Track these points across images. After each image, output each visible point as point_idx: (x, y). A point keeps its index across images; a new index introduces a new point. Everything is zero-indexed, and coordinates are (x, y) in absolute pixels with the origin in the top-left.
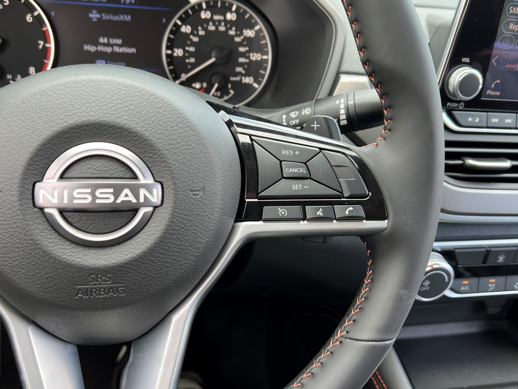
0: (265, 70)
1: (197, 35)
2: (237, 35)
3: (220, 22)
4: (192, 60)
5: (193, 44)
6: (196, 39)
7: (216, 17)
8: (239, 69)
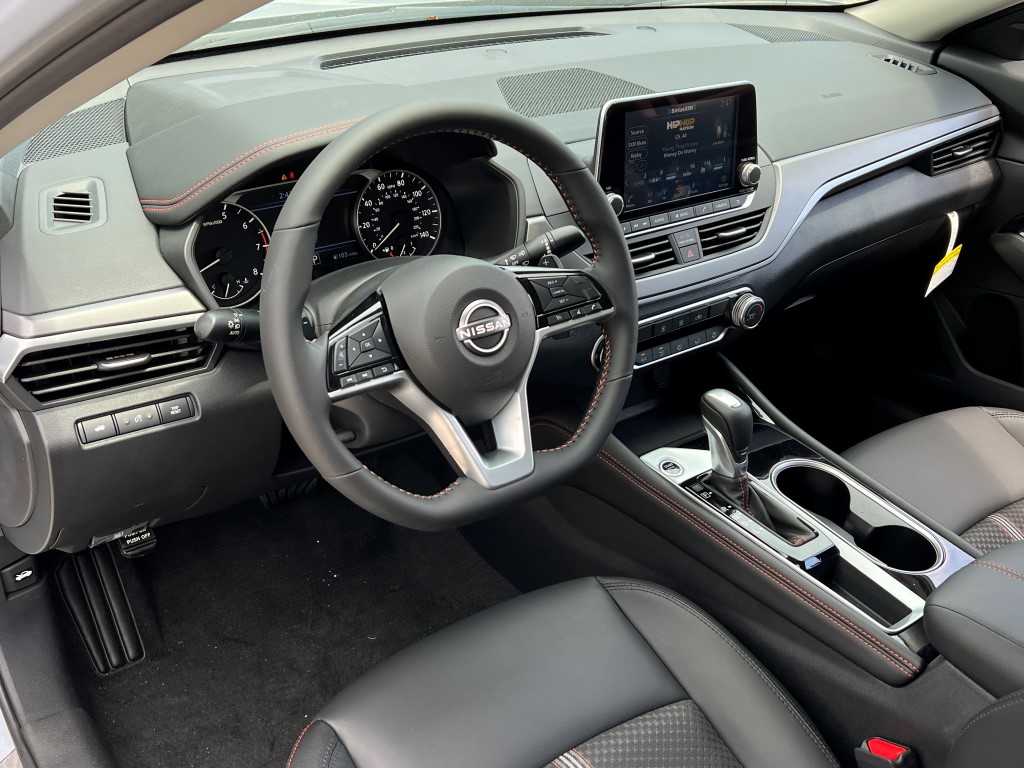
0: (438, 222)
1: (378, 206)
2: (409, 198)
3: (393, 189)
4: (379, 229)
5: (376, 215)
6: (377, 210)
7: (390, 187)
8: (416, 227)
